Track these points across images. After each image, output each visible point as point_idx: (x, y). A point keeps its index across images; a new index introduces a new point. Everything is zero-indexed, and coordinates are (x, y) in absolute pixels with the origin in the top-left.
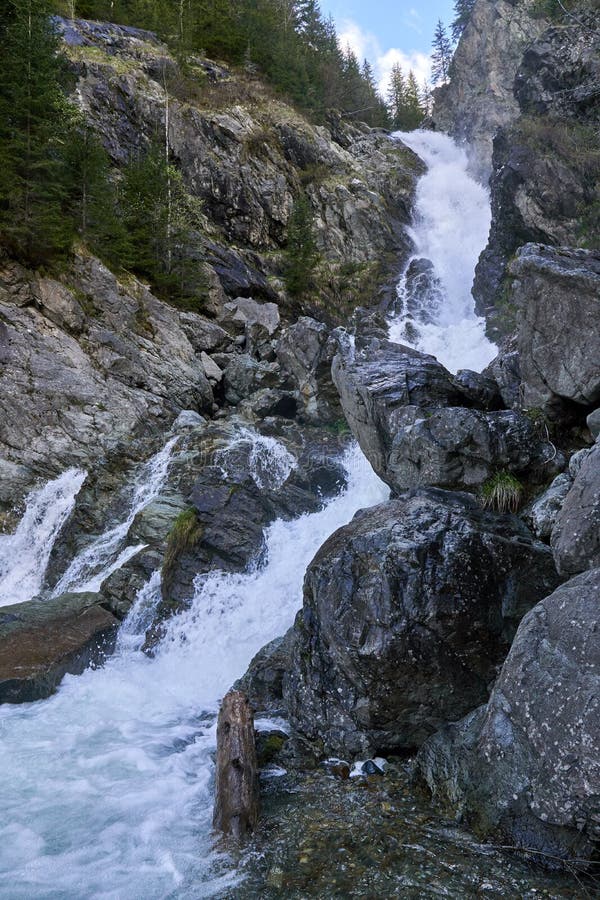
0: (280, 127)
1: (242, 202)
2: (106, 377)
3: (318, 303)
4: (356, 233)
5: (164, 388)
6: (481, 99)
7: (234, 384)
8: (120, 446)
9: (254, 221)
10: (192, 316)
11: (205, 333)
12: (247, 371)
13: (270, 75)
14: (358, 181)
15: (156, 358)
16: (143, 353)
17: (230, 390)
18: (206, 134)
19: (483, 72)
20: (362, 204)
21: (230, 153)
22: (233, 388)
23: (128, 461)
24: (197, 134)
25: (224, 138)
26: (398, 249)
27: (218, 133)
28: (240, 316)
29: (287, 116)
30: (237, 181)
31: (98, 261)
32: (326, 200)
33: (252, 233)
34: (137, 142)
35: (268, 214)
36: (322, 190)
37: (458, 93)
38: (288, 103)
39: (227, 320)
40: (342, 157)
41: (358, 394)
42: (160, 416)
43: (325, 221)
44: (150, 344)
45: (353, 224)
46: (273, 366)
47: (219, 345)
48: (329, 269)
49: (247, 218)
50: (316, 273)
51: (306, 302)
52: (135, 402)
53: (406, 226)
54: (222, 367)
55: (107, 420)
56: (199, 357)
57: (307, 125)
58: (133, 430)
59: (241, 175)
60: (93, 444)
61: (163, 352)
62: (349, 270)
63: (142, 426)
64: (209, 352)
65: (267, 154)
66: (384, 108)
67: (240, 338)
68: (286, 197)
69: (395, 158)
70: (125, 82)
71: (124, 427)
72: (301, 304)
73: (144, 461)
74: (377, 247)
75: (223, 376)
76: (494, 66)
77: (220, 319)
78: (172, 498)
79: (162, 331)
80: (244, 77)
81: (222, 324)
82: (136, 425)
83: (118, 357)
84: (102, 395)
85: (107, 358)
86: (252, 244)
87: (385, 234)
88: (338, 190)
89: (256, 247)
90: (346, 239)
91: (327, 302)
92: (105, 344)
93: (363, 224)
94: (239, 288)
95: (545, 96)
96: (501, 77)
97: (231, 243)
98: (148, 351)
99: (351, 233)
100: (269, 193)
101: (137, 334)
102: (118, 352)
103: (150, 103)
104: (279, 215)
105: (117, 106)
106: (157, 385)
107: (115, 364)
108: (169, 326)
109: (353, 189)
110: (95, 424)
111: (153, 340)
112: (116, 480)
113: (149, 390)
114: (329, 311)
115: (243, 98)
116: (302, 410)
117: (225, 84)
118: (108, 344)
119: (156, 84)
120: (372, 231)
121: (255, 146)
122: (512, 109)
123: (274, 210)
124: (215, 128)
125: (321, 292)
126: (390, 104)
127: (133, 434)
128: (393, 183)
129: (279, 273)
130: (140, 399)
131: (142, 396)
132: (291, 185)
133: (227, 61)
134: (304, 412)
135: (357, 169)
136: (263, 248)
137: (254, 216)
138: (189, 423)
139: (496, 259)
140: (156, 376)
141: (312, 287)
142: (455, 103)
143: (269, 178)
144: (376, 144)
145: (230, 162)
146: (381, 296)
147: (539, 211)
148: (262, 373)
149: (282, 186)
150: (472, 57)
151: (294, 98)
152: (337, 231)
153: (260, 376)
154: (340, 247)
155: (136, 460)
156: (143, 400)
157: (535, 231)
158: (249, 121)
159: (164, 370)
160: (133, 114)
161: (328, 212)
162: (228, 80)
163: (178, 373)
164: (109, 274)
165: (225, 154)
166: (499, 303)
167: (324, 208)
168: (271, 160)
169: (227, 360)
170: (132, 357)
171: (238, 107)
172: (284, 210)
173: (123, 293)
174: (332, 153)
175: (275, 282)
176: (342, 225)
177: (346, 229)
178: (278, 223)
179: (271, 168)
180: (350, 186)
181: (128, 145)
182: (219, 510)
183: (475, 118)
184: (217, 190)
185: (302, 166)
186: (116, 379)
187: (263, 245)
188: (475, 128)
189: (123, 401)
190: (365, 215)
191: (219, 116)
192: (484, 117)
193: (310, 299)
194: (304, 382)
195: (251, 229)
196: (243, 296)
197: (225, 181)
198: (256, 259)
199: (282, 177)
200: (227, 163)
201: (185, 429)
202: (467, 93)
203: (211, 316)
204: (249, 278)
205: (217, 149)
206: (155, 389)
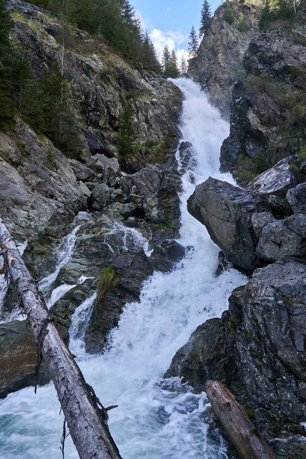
0: (116, 68)
1: (96, 104)
2: (33, 190)
3: (134, 160)
4: (154, 126)
5: (64, 199)
6: (215, 67)
7: (98, 199)
8: (46, 229)
9: (102, 115)
10: (75, 161)
11: (82, 170)
12: (106, 192)
13: (110, 41)
14: (155, 100)
15: (58, 182)
16: (52, 179)
17: (95, 202)
18: (78, 67)
19: (215, 54)
20: (158, 111)
21: (91, 78)
22: (97, 201)
23: (51, 238)
24: (73, 66)
25: (88, 70)
26: (175, 136)
27: (85, 67)
28: (99, 163)
29: (121, 63)
30: (94, 93)
31: (28, 126)
32: (139, 108)
33: (100, 121)
34: (41, 66)
35: (109, 112)
36: (137, 102)
37: (202, 62)
38: (121, 57)
39: (92, 165)
40: (147, 87)
41: (226, 205)
42: (63, 214)
43: (138, 119)
44: (55, 174)
45: (152, 121)
46: (119, 191)
47: (89, 178)
48: (140, 143)
49: (98, 113)
50: (134, 144)
51: (129, 159)
52: (49, 205)
53: (178, 125)
54: (91, 189)
55: (35, 215)
56: (79, 183)
57: (130, 68)
58: (49, 221)
59: (96, 90)
60: (28, 228)
61: (62, 179)
62: (150, 144)
63: (54, 219)
64: (84, 181)
65: (109, 81)
66: (159, 66)
67: (100, 175)
68: (119, 104)
69: (171, 91)
70: (35, 34)
71: (44, 219)
72: (126, 160)
73: (60, 238)
74: (164, 134)
75: (91, 195)
76: (221, 51)
77: (89, 165)
78: (80, 260)
79: (62, 167)
80: (97, 40)
81: (90, 167)
82: (51, 218)
83: (40, 180)
84: (32, 200)
85: (34, 180)
86: (100, 127)
87: (168, 128)
88: (145, 103)
89: (101, 128)
90: (148, 129)
91: (139, 160)
92: (33, 172)
93: (158, 122)
94: (95, 149)
95: (260, 66)
96: (224, 57)
97: (89, 125)
98: (54, 178)
99: (151, 126)
100: (110, 101)
101: (48, 168)
102: (40, 177)
103: (49, 46)
104: (115, 113)
105: (31, 46)
106: (60, 197)
107: (39, 184)
108: (65, 165)
109: (153, 103)
110: (28, 216)
111: (56, 172)
112: (45, 249)
113: (56, 199)
114: (140, 165)
115: (97, 51)
116: (148, 214)
117: (87, 42)
118: (35, 172)
119: (52, 37)
120: (162, 126)
121: (104, 76)
122: (229, 72)
123: (112, 110)
124: (84, 64)
125: (136, 155)
126: (163, 65)
127: (50, 223)
128: (170, 103)
129: (114, 143)
130: (52, 204)
131: (53, 203)
132: (121, 98)
133: (88, 31)
134: (150, 215)
135: (154, 94)
136: (106, 129)
137: (102, 112)
138: (84, 218)
139: (235, 143)
140: (59, 192)
141: (131, 152)
142: (200, 67)
143: (111, 93)
144: (160, 83)
145: (90, 83)
146: (167, 159)
147: (259, 121)
148: (115, 194)
149: (117, 99)
150: (210, 46)
151: (124, 54)
152: (144, 124)
153: (113, 196)
154: (145, 132)
155: (55, 238)
156: (54, 205)
157: (256, 131)
158: (101, 63)
159: (63, 189)
160: (39, 51)
161: (140, 114)
162: (89, 41)
163: (70, 191)
164: (34, 134)
165: (88, 78)
166: (237, 165)
167: (138, 112)
168: (112, 84)
169: (93, 186)
170: (47, 180)
171: (95, 55)
172: (118, 111)
173: (41, 145)
174: (142, 84)
175: (112, 147)
176: (147, 121)
177: (148, 123)
178: (114, 118)
179: (111, 89)
180: (151, 102)
181: (36, 67)
182: (128, 267)
183: (211, 75)
184: (83, 97)
185: (127, 89)
186: (38, 192)
187: (105, 127)
188: (210, 80)
189: (44, 204)
190: (159, 117)
191: (86, 58)
192: (216, 75)
193: (130, 158)
194: (149, 199)
195: (100, 119)
196: (99, 153)
197: (88, 92)
198: (102, 135)
199: (117, 94)
200: (89, 83)
201: (83, 222)
202: (206, 63)
203: (83, 162)
204: (99, 145)
205: (84, 75)
206: (59, 199)
